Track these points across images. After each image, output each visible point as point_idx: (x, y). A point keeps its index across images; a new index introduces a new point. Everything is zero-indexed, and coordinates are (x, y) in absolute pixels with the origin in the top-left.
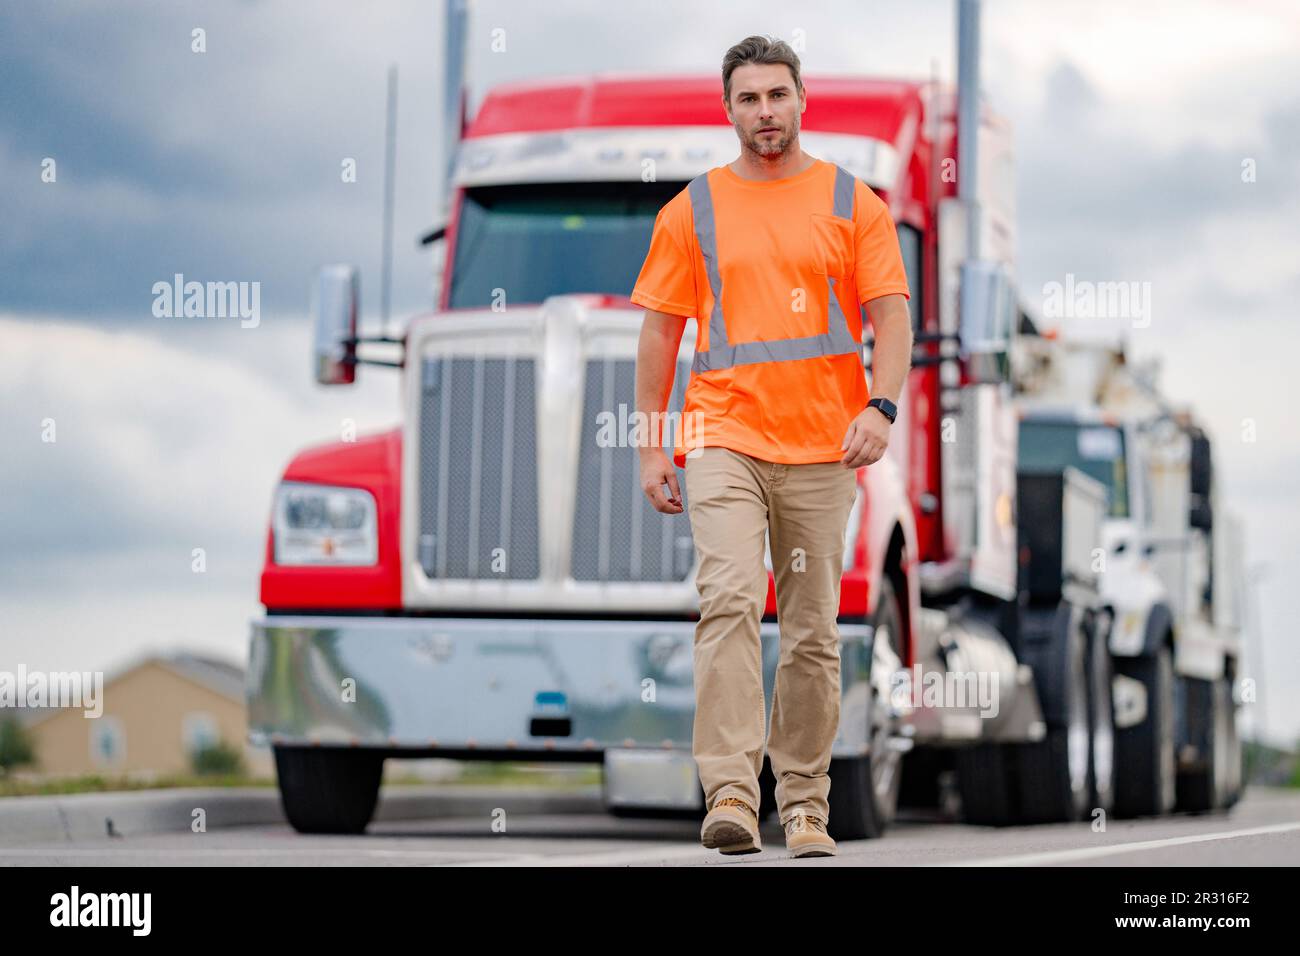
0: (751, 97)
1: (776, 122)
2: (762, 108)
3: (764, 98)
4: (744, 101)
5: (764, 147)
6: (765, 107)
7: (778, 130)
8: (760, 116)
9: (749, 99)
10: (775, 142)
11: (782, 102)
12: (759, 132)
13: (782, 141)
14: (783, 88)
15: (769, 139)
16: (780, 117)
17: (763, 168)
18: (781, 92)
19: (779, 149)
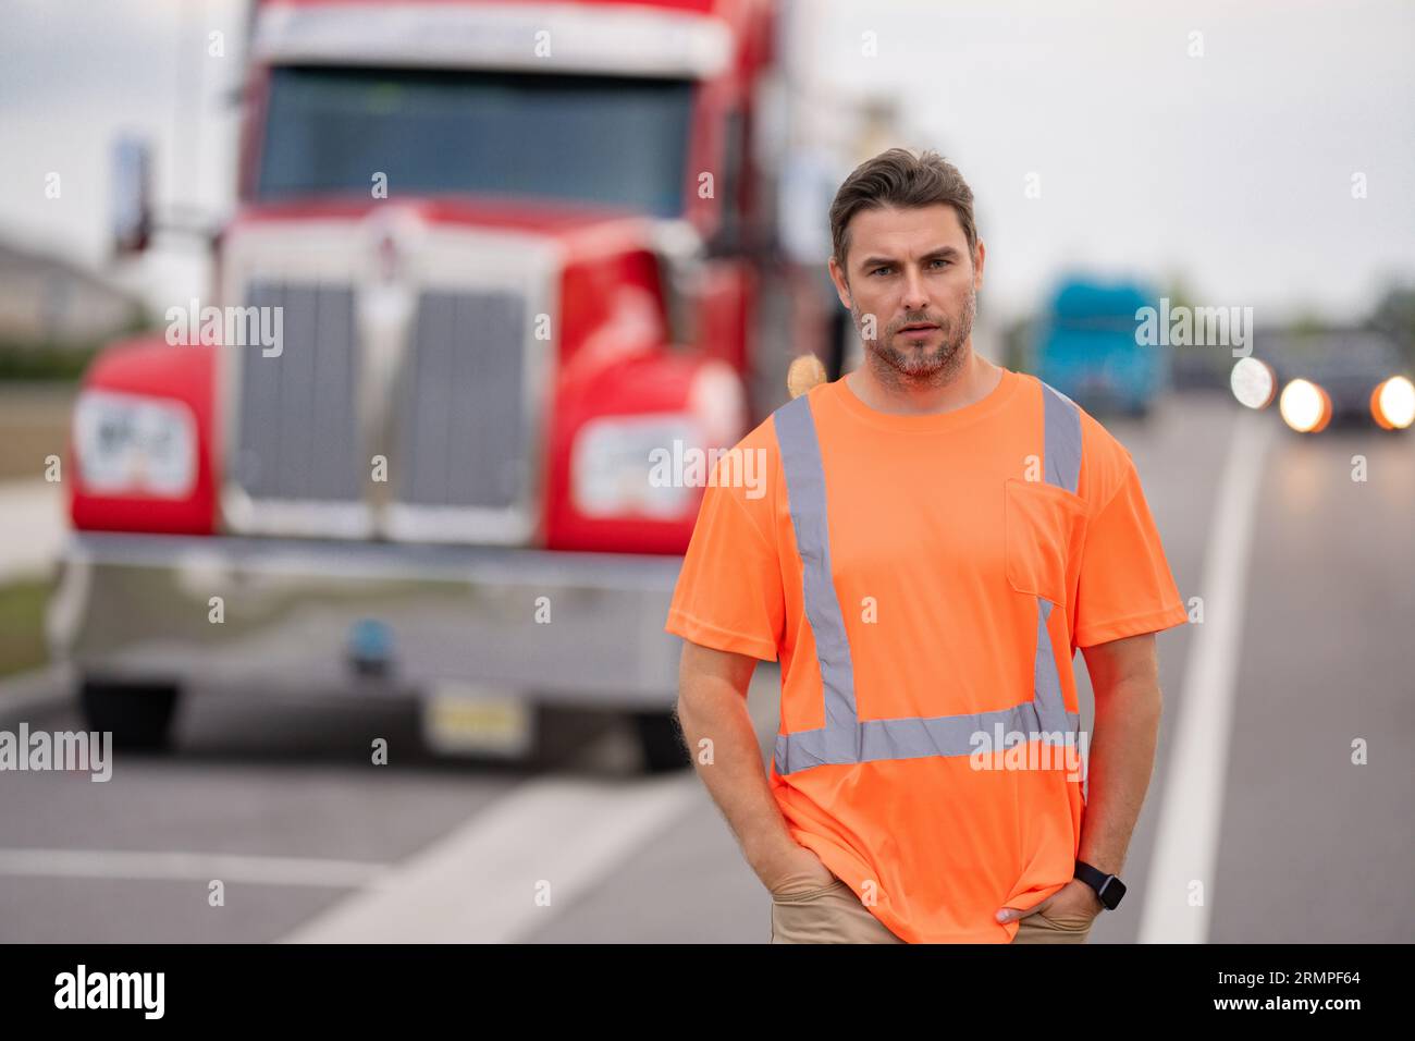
0: (888, 268)
1: (934, 312)
2: (907, 288)
3: (912, 270)
4: (874, 272)
5: (910, 359)
6: (916, 287)
7: (936, 328)
8: (904, 302)
9: (883, 271)
10: (929, 350)
11: (944, 277)
12: (900, 332)
13: (942, 348)
14: (948, 252)
15: (919, 344)
16: (940, 305)
17: (906, 391)
18: (946, 258)
19: (938, 362)
